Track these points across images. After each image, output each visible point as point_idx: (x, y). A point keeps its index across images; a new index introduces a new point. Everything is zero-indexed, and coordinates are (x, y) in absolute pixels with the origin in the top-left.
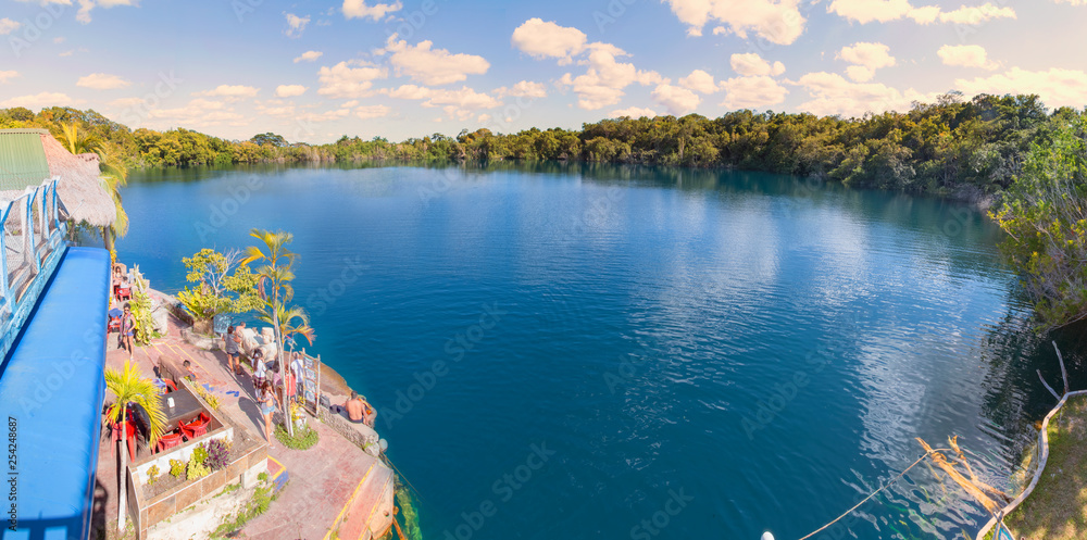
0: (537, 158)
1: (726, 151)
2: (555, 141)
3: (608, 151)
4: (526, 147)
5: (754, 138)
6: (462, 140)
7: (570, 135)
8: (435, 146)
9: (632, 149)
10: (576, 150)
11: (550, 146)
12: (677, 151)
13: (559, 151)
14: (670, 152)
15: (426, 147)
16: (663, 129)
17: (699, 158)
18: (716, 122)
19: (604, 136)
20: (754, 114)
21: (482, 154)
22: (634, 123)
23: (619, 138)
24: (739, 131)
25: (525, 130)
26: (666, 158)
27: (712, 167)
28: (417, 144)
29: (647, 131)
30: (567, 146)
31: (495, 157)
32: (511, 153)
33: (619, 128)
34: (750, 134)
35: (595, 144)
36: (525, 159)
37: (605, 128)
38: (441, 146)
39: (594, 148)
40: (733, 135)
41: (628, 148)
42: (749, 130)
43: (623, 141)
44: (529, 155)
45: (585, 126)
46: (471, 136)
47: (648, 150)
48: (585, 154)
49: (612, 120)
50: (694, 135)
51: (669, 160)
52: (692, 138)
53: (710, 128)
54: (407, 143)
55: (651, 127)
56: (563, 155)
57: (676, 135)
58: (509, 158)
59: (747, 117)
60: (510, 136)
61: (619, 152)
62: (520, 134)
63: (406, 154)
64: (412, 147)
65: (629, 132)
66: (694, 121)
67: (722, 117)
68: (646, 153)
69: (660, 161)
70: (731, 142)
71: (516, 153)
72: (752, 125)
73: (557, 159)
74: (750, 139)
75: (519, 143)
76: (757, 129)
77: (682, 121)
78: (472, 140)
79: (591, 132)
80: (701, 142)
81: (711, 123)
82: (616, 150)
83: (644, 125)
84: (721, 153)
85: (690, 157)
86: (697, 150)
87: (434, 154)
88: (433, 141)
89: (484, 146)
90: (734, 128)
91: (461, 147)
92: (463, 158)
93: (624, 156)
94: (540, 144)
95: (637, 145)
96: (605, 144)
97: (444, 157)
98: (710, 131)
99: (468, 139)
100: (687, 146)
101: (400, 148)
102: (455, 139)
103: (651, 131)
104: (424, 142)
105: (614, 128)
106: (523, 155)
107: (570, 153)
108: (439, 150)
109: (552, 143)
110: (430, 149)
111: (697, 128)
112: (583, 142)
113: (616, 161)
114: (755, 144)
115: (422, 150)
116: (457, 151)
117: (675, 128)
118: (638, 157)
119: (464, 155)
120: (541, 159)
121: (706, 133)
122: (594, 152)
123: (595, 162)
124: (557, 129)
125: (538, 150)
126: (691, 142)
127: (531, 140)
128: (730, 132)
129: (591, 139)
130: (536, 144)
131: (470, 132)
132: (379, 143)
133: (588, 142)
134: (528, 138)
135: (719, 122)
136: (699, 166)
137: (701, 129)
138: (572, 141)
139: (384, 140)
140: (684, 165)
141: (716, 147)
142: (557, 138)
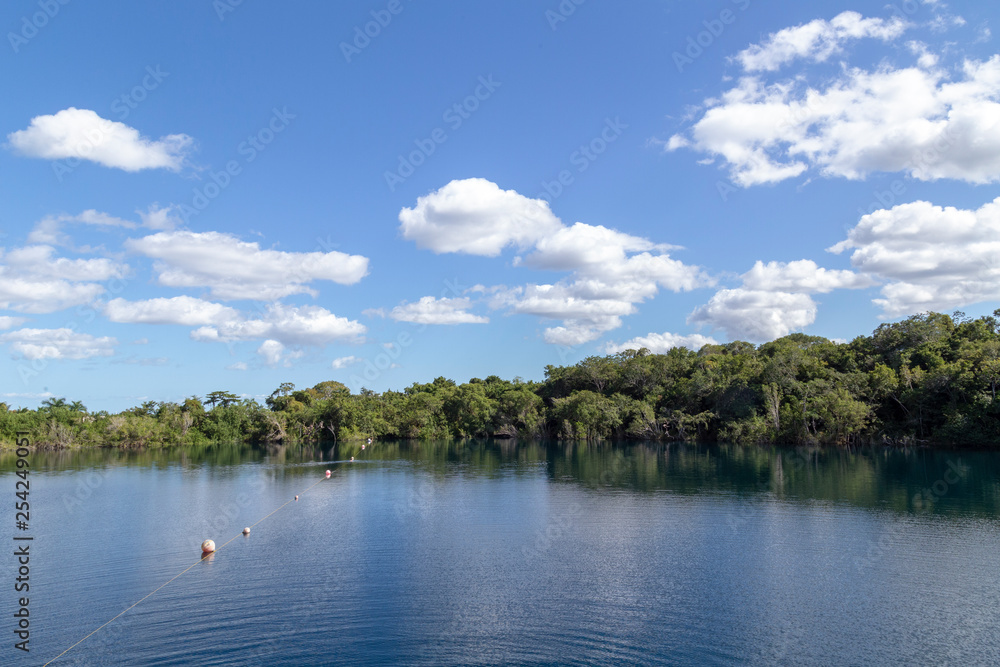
0: (449, 437)
1: (891, 409)
2: (488, 403)
3: (603, 418)
4: (425, 416)
5: (968, 375)
6: (278, 406)
7: (518, 389)
8: (213, 417)
9: (658, 412)
10: (533, 420)
11: (476, 412)
12: (763, 412)
13: (495, 422)
14: (747, 415)
15: (188, 419)
16: (724, 370)
17: (820, 425)
18: (854, 346)
19: (592, 387)
20: (959, 321)
21: (325, 431)
22: (656, 360)
23: (627, 392)
24: (918, 361)
25: (423, 382)
26: (738, 427)
27: (860, 443)
28: (167, 415)
29: (688, 375)
30: (512, 412)
31: (356, 439)
32: (391, 429)
33: (624, 375)
34: (954, 367)
35: (575, 405)
36: (422, 438)
37: (595, 374)
38: (229, 418)
39: (571, 412)
40: (906, 371)
41: (648, 409)
42: (950, 358)
43: (635, 397)
44: (429, 428)
45: (550, 371)
46: (299, 397)
47: (694, 413)
48: (553, 425)
49: (608, 358)
50: (802, 376)
51: (746, 432)
52: (799, 385)
53: (838, 361)
54: (140, 413)
55: (695, 366)
56: (505, 429)
57: (757, 381)
58: (387, 438)
59: (938, 329)
60: (389, 396)
61: (628, 419)
62: (411, 391)
63: (133, 436)
64: (152, 422)
65: (648, 379)
66: (800, 347)
67: (869, 334)
68: (689, 419)
69: (724, 434)
70: (902, 388)
71: (404, 427)
72: (955, 346)
73: (492, 436)
74: (955, 377)
75: (410, 407)
76: (973, 353)
77: (769, 350)
78: (301, 405)
79: (561, 384)
80: (820, 391)
81: (841, 349)
82: (622, 415)
83: (680, 364)
84: (880, 413)
85: (797, 423)
86: (817, 408)
87: (209, 434)
88: (208, 408)
89: (331, 417)
90: (906, 356)
91: (277, 420)
92: (280, 442)
93: (640, 427)
94: (454, 408)
95: (670, 403)
96: (593, 404)
97: (234, 441)
98: (841, 366)
99: (294, 403)
100: (785, 400)
101: (120, 424)
102: (262, 402)
103: (699, 374)
104: (183, 409)
105: (614, 372)
106: (416, 431)
107: (520, 425)
108: (223, 427)
109: (481, 407)
110: (199, 424)
111: (807, 362)
112: (548, 403)
113: (623, 437)
114: (974, 386)
115: (180, 427)
116: (265, 428)
117: (754, 366)
118: (672, 427)
119: (283, 434)
120: (458, 437)
121: (832, 372)
122: (573, 421)
123: (576, 440)
124: (491, 380)
125: (450, 420)
126: (795, 392)
127: (436, 402)
128: (896, 365)
129: (565, 395)
130: (445, 408)
131: (298, 388)
132: (60, 413)
133: (559, 402)
134: (428, 398)
135: (861, 347)
136: (823, 444)
137: (818, 364)
138: (522, 402)
139: (77, 406)
140: (786, 441)
141: (863, 399)
142: (491, 396)
